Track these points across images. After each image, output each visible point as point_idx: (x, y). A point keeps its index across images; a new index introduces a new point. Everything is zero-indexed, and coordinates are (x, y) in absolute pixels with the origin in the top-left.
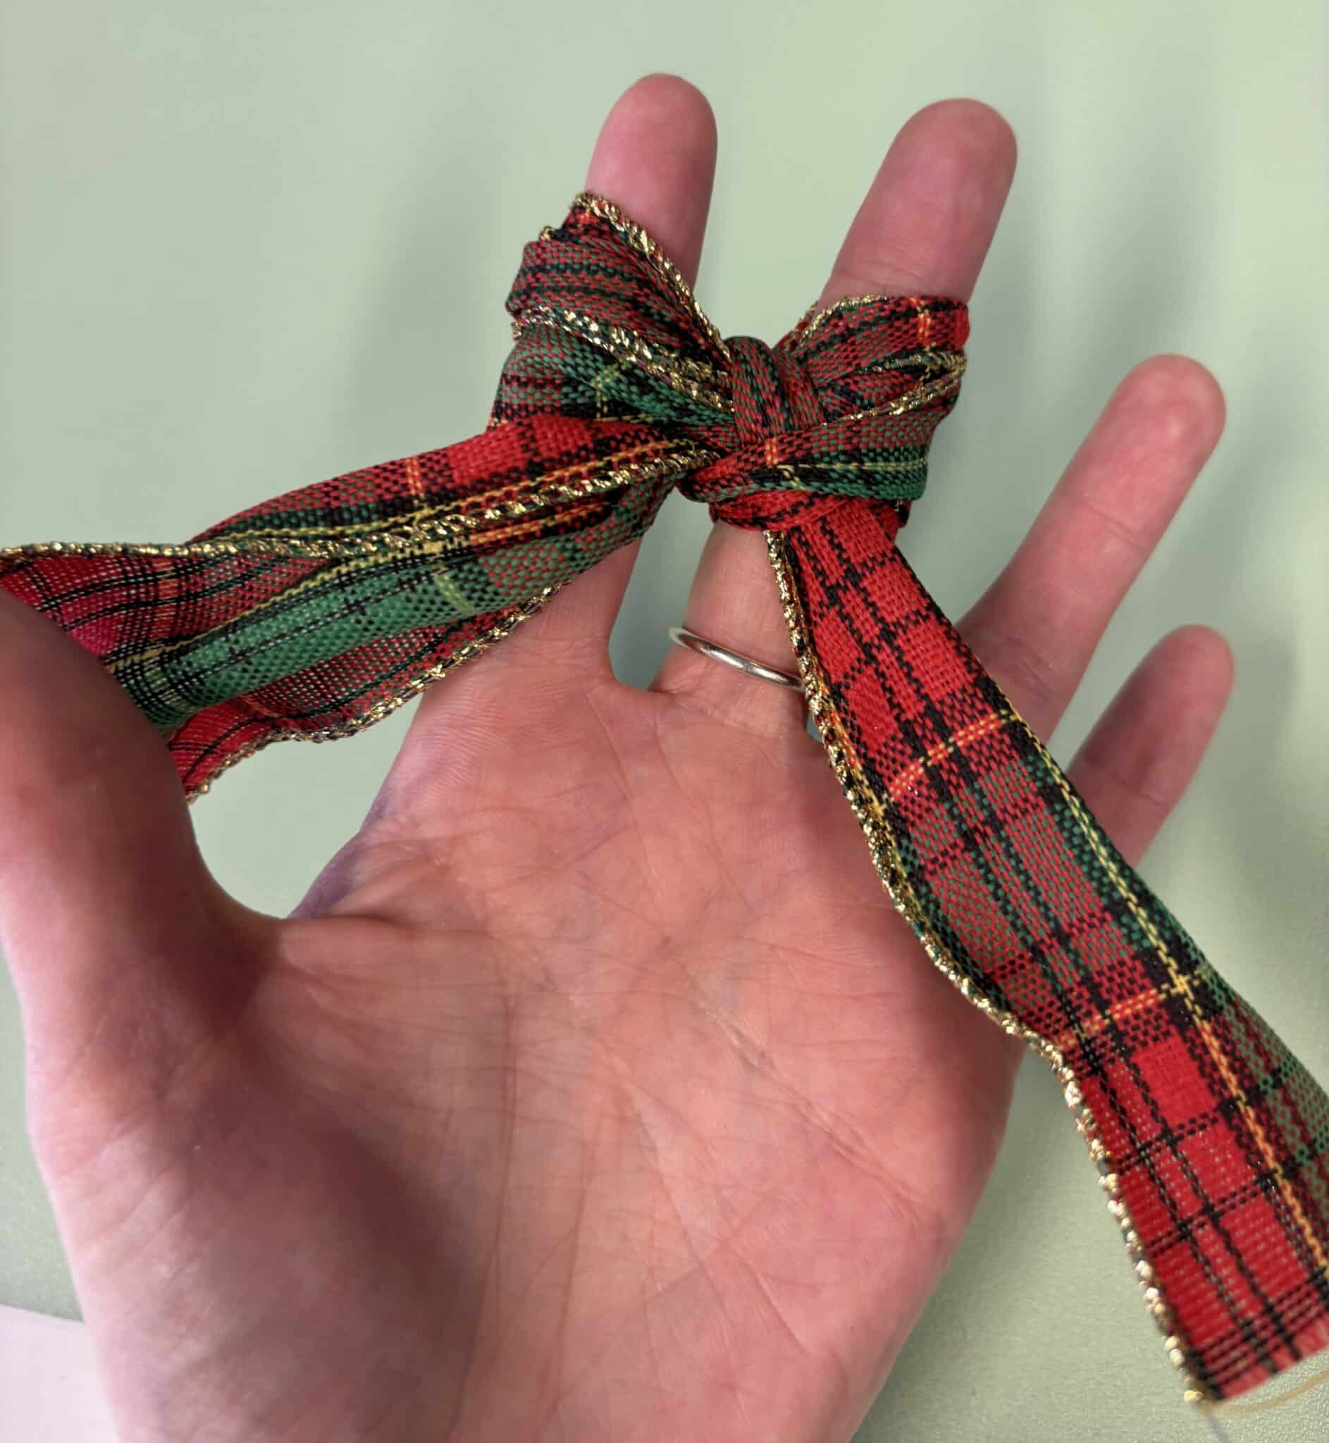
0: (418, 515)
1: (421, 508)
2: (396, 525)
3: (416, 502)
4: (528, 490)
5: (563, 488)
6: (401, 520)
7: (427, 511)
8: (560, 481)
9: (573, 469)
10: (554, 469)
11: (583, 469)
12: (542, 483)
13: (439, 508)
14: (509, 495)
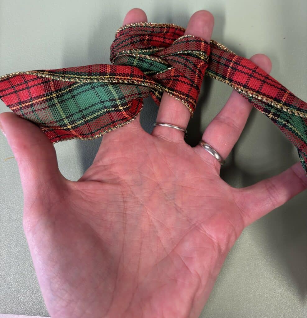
0: (106, 77)
1: (107, 75)
2: (101, 78)
3: (107, 74)
4: (129, 79)
5: (135, 81)
6: (103, 77)
7: (108, 77)
8: (135, 80)
9: (139, 79)
10: (135, 77)
11: (140, 80)
12: (132, 79)
13: (111, 76)
14: (125, 79)
